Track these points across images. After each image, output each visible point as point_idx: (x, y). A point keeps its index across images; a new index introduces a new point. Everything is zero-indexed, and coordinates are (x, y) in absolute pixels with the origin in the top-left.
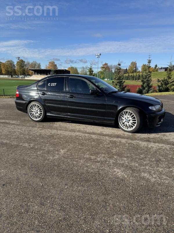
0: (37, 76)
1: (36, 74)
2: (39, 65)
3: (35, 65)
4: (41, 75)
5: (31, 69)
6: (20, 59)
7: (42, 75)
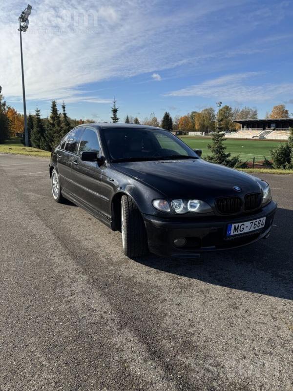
0: (247, 131)
1: (245, 129)
2: (255, 114)
3: (248, 113)
4: (253, 130)
5: (237, 120)
6: (223, 105)
7: (255, 130)
